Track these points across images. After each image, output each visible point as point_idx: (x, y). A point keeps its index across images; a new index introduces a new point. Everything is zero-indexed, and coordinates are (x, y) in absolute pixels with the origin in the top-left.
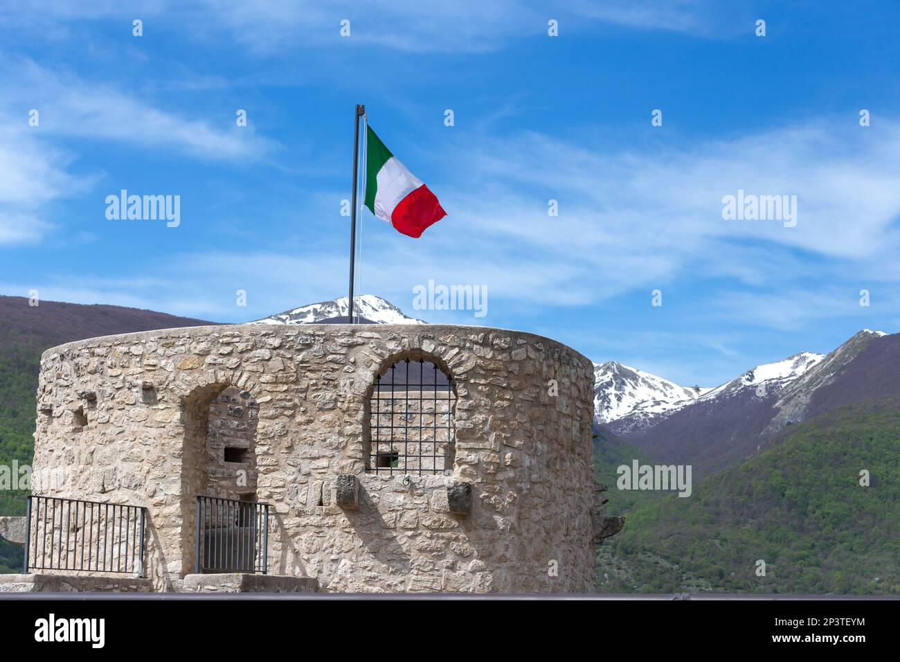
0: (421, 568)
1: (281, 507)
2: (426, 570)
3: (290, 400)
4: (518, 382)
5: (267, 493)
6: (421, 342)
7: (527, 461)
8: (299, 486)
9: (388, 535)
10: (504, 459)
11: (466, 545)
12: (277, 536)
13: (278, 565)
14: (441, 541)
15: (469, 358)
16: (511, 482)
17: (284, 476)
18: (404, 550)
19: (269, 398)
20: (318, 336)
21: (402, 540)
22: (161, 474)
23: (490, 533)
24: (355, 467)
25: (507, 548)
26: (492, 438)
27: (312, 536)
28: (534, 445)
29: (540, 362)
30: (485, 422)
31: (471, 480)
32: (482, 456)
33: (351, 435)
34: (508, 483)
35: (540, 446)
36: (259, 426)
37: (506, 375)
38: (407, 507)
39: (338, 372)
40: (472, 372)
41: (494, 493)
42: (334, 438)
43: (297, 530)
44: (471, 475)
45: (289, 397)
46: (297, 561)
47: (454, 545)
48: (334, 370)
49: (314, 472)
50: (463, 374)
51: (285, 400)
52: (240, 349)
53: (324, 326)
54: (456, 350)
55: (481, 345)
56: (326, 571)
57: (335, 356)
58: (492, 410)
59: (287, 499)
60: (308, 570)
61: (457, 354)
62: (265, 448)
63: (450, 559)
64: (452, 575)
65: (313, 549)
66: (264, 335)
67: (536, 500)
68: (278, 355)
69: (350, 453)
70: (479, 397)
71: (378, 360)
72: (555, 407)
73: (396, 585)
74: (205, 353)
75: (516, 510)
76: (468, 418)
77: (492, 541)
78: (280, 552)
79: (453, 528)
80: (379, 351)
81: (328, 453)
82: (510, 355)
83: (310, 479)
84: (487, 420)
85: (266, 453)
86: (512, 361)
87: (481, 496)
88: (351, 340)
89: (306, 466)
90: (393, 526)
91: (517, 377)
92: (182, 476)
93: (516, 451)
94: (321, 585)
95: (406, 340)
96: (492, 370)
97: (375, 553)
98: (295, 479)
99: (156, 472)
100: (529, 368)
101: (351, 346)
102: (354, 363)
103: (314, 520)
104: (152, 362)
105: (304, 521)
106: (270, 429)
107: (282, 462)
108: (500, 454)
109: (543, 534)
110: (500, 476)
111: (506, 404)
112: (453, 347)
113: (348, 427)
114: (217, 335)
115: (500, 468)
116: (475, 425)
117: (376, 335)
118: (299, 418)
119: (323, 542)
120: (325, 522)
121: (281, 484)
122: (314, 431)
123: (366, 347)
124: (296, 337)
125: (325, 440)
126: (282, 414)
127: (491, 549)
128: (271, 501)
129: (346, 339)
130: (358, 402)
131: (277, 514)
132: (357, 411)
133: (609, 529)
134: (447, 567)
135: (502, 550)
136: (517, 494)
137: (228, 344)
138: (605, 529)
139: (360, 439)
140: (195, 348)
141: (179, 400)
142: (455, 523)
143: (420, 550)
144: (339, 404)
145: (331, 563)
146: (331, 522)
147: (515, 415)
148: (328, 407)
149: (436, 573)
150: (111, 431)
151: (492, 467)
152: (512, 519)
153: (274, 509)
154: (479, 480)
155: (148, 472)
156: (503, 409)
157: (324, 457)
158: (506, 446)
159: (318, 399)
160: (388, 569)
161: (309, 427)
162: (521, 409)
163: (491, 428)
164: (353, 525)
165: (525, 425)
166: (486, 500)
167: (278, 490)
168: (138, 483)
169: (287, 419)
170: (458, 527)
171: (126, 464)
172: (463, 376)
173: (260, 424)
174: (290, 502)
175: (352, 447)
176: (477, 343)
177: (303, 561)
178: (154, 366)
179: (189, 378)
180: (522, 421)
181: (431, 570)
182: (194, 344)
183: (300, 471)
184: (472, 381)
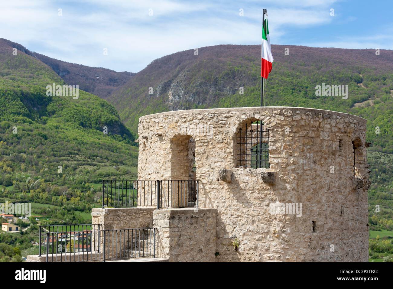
0: (255, 206)
1: (204, 181)
2: (257, 206)
3: (207, 139)
4: (296, 129)
5: (199, 176)
6: (254, 115)
7: (301, 162)
8: (210, 173)
9: (243, 192)
10: (290, 161)
11: (274, 196)
12: (203, 192)
13: (204, 203)
14: (263, 195)
15: (274, 120)
16: (293, 170)
17: (205, 169)
18: (248, 198)
19: (198, 139)
20: (216, 114)
21: (248, 194)
22: (164, 168)
23: (284, 191)
24: (231, 166)
25: (292, 197)
26: (284, 153)
27: (215, 193)
28: (305, 155)
29: (308, 120)
30: (281, 146)
31: (275, 170)
32: (280, 160)
33: (228, 153)
34: (292, 171)
35: (308, 155)
36: (196, 150)
37: (291, 126)
38: (250, 181)
39: (223, 128)
40: (275, 126)
41: (285, 175)
42: (223, 154)
43: (210, 190)
44: (275, 168)
45: (206, 138)
46: (210, 202)
47: (269, 196)
48: (222, 127)
49: (215, 168)
50: (271, 127)
51: (204, 139)
52: (188, 120)
53: (218, 110)
54: (269, 117)
55: (279, 115)
56: (220, 206)
57: (222, 121)
58: (284, 141)
59: (206, 178)
60: (214, 206)
61: (269, 119)
62: (198, 158)
63: (267, 202)
64: (268, 208)
65: (216, 197)
66: (197, 114)
67: (307, 177)
68: (202, 122)
69: (229, 160)
70: (279, 136)
71: (238, 123)
72: (319, 138)
73: (246, 212)
74: (177, 122)
75: (296, 182)
76: (274, 145)
77: (285, 195)
78: (205, 199)
79: (268, 190)
80: (238, 119)
81: (221, 160)
82: (292, 118)
83: (214, 170)
84: (282, 145)
85: (198, 160)
86: (293, 121)
87: (280, 177)
88: (228, 115)
89: (213, 165)
90: (244, 189)
91: (297, 127)
92: (172, 169)
93: (295, 157)
94: (218, 212)
95: (248, 114)
96: (284, 125)
97: (238, 199)
98: (209, 170)
99: (163, 168)
100: (303, 123)
101: (228, 117)
102: (229, 124)
103: (216, 186)
104: (161, 125)
105: (212, 187)
106: (200, 151)
107: (204, 164)
108: (288, 159)
109: (312, 191)
110: (288, 168)
111: (290, 138)
112: (267, 116)
113: (228, 150)
114: (181, 114)
115: (288, 165)
116: (277, 148)
117: (237, 113)
118: (210, 146)
119: (219, 195)
120: (219, 187)
121: (204, 172)
122: (215, 151)
123: (234, 118)
124: (208, 114)
125: (219, 155)
126: (204, 145)
127: (284, 198)
128: (201, 179)
129: (226, 114)
130: (231, 140)
131: (203, 184)
132: (231, 143)
133: (359, 185)
134: (266, 205)
135: (290, 198)
136: (296, 175)
137: (185, 118)
138: (357, 185)
139: (232, 154)
140: (174, 120)
141: (170, 140)
142: (269, 187)
143: (255, 198)
144: (224, 141)
145: (222, 203)
146: (222, 187)
147: (295, 143)
148: (220, 142)
149: (261, 207)
150: (151, 151)
151: (284, 165)
152: (294, 185)
153: (202, 182)
154: (279, 170)
155: (161, 167)
156: (289, 141)
157: (219, 161)
158: (291, 156)
159: (216, 139)
160: (243, 206)
161: (214, 150)
162: (298, 140)
163: (284, 149)
164: (229, 188)
165: (300, 147)
166: (282, 178)
167: (203, 175)
168: (158, 171)
169: (205, 147)
170: (270, 189)
171: (155, 164)
172: (271, 128)
173: (196, 149)
174: (207, 179)
175: (229, 158)
176: (277, 114)
177: (212, 202)
178: (162, 127)
179: (172, 131)
180: (298, 145)
181: (259, 206)
182: (174, 118)
183: (210, 167)
184: (275, 130)
